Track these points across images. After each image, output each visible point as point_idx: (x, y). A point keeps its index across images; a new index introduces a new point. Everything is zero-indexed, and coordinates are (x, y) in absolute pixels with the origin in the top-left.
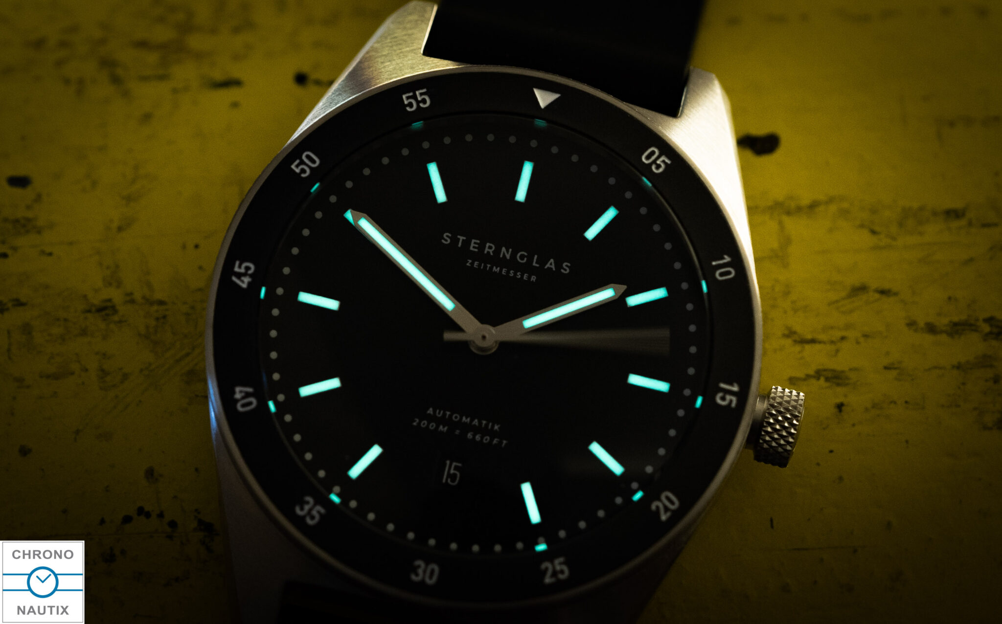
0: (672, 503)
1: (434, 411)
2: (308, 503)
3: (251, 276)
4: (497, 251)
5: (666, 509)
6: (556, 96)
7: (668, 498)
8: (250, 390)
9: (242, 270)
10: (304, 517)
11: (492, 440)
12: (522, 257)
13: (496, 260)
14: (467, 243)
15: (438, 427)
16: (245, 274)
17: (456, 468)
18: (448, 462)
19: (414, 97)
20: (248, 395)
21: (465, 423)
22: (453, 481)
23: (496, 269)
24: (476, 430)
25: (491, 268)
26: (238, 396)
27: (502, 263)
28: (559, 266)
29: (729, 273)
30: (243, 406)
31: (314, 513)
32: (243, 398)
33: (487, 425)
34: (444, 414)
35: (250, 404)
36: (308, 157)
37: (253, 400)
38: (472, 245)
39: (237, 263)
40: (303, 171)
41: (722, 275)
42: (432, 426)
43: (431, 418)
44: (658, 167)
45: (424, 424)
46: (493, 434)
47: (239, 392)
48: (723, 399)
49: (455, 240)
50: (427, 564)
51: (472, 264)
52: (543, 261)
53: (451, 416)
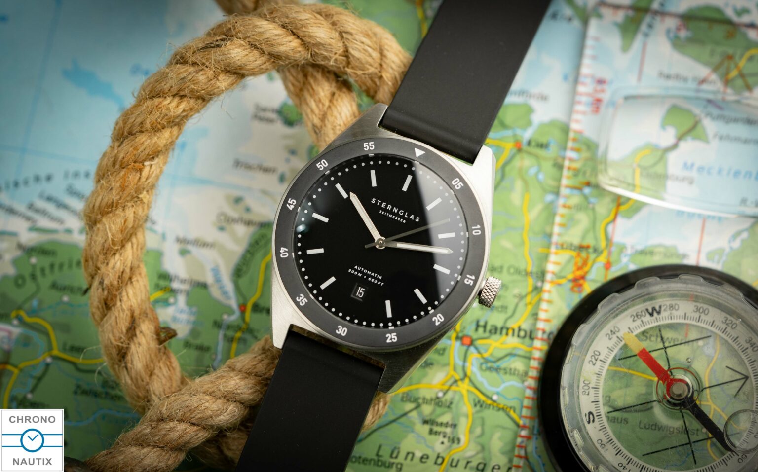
0: (441, 318)
1: (358, 267)
2: (301, 297)
3: (294, 205)
4: (392, 209)
5: (439, 321)
6: (424, 152)
7: (440, 317)
8: (287, 250)
9: (291, 203)
10: (299, 302)
11: (378, 282)
12: (401, 213)
13: (391, 212)
14: (381, 204)
15: (358, 274)
16: (292, 204)
17: (363, 291)
18: (360, 288)
19: (368, 145)
20: (285, 251)
21: (368, 274)
22: (360, 295)
23: (390, 216)
24: (373, 277)
25: (389, 215)
26: (281, 251)
27: (393, 214)
28: (415, 218)
29: (478, 232)
30: (283, 255)
31: (303, 301)
32: (284, 252)
33: (377, 276)
34: (361, 269)
35: (286, 255)
36: (324, 162)
37: (287, 254)
38: (383, 205)
39: (290, 199)
40: (321, 167)
41: (475, 233)
42: (356, 273)
43: (356, 270)
44: (458, 186)
45: (353, 272)
46: (378, 280)
47: (282, 249)
48: (468, 281)
49: (376, 202)
50: (343, 327)
51: (382, 212)
52: (409, 215)
53: (363, 270)
